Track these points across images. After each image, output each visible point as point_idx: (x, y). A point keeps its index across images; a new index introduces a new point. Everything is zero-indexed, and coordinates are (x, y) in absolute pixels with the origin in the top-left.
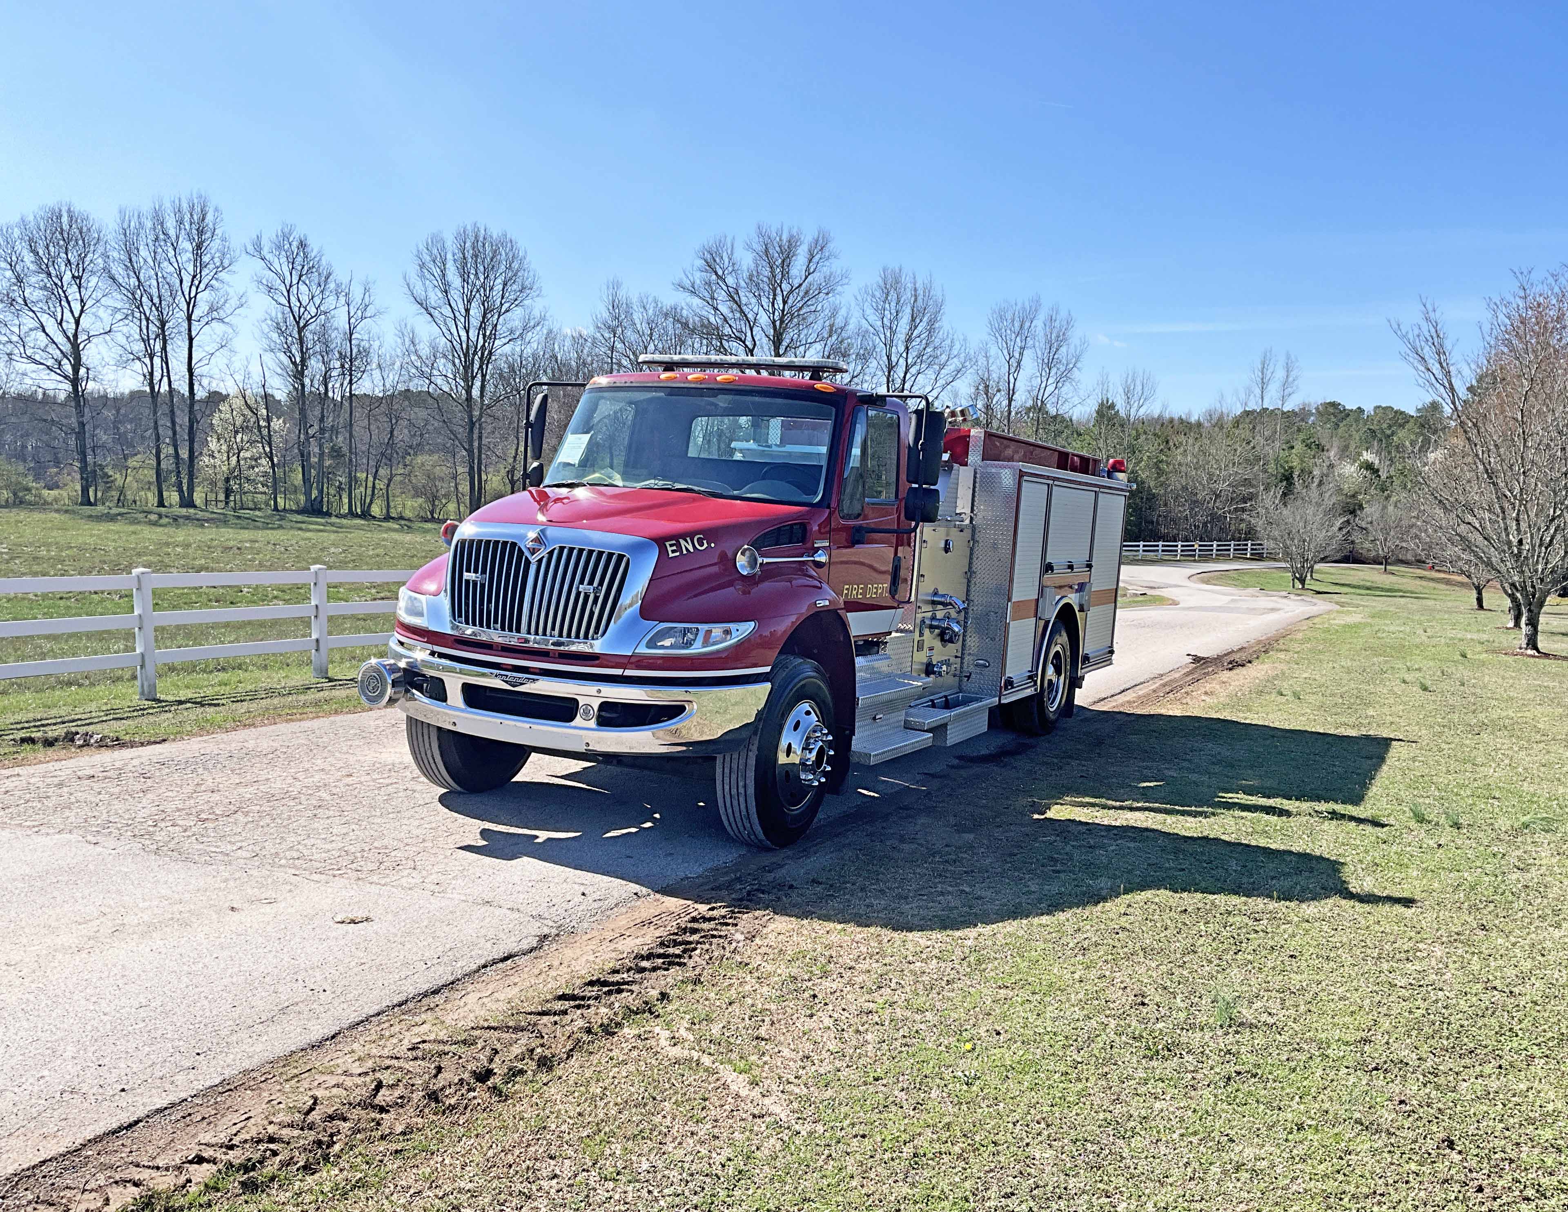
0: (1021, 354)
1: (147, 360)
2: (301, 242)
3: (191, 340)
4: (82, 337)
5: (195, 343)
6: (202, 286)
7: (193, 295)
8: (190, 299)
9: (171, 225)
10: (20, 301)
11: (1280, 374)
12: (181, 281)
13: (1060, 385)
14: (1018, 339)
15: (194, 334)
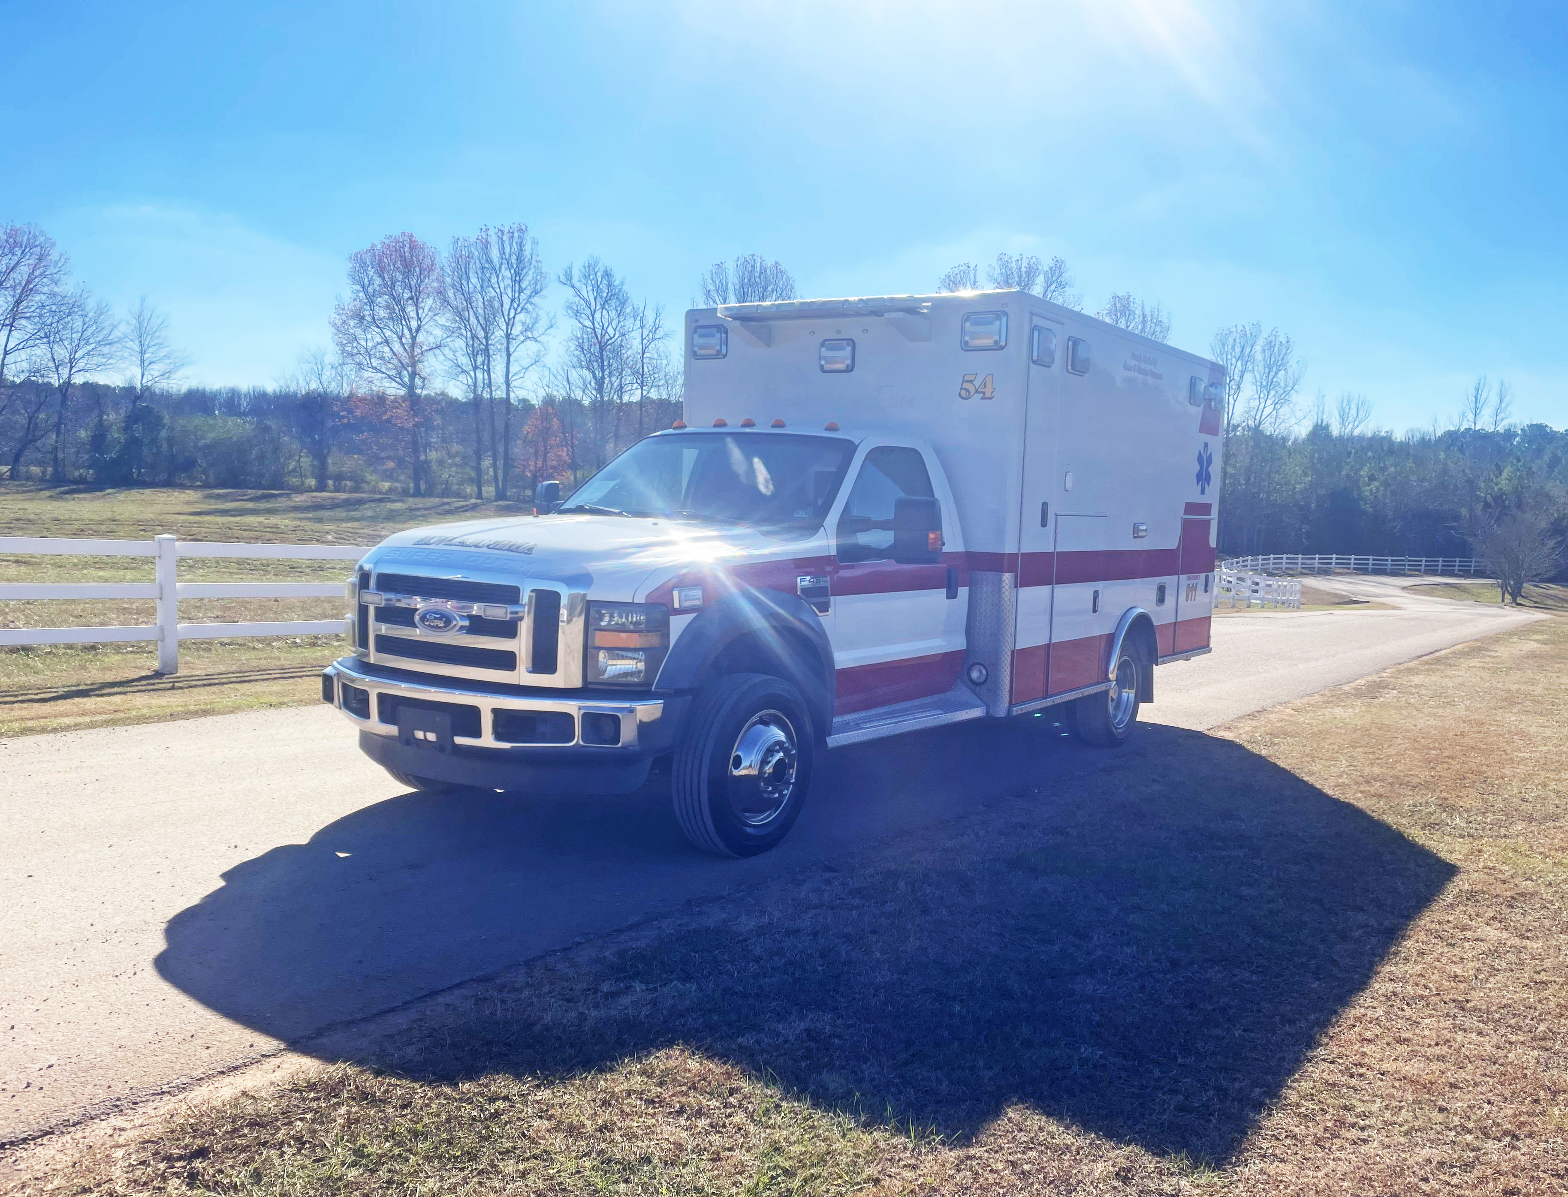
0: (1242, 377)
1: (472, 373)
2: (607, 271)
3: (509, 355)
4: (417, 351)
5: (511, 359)
6: (519, 309)
7: (512, 315)
8: (509, 319)
9: (495, 254)
10: (369, 318)
11: (1494, 399)
12: (502, 306)
13: (1278, 406)
14: (1239, 363)
15: (512, 350)
